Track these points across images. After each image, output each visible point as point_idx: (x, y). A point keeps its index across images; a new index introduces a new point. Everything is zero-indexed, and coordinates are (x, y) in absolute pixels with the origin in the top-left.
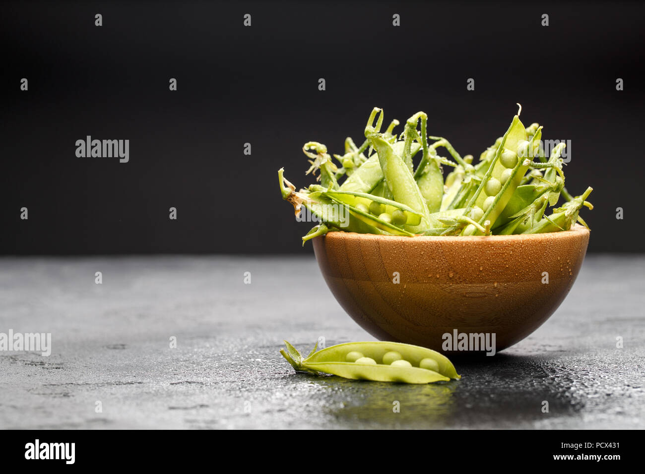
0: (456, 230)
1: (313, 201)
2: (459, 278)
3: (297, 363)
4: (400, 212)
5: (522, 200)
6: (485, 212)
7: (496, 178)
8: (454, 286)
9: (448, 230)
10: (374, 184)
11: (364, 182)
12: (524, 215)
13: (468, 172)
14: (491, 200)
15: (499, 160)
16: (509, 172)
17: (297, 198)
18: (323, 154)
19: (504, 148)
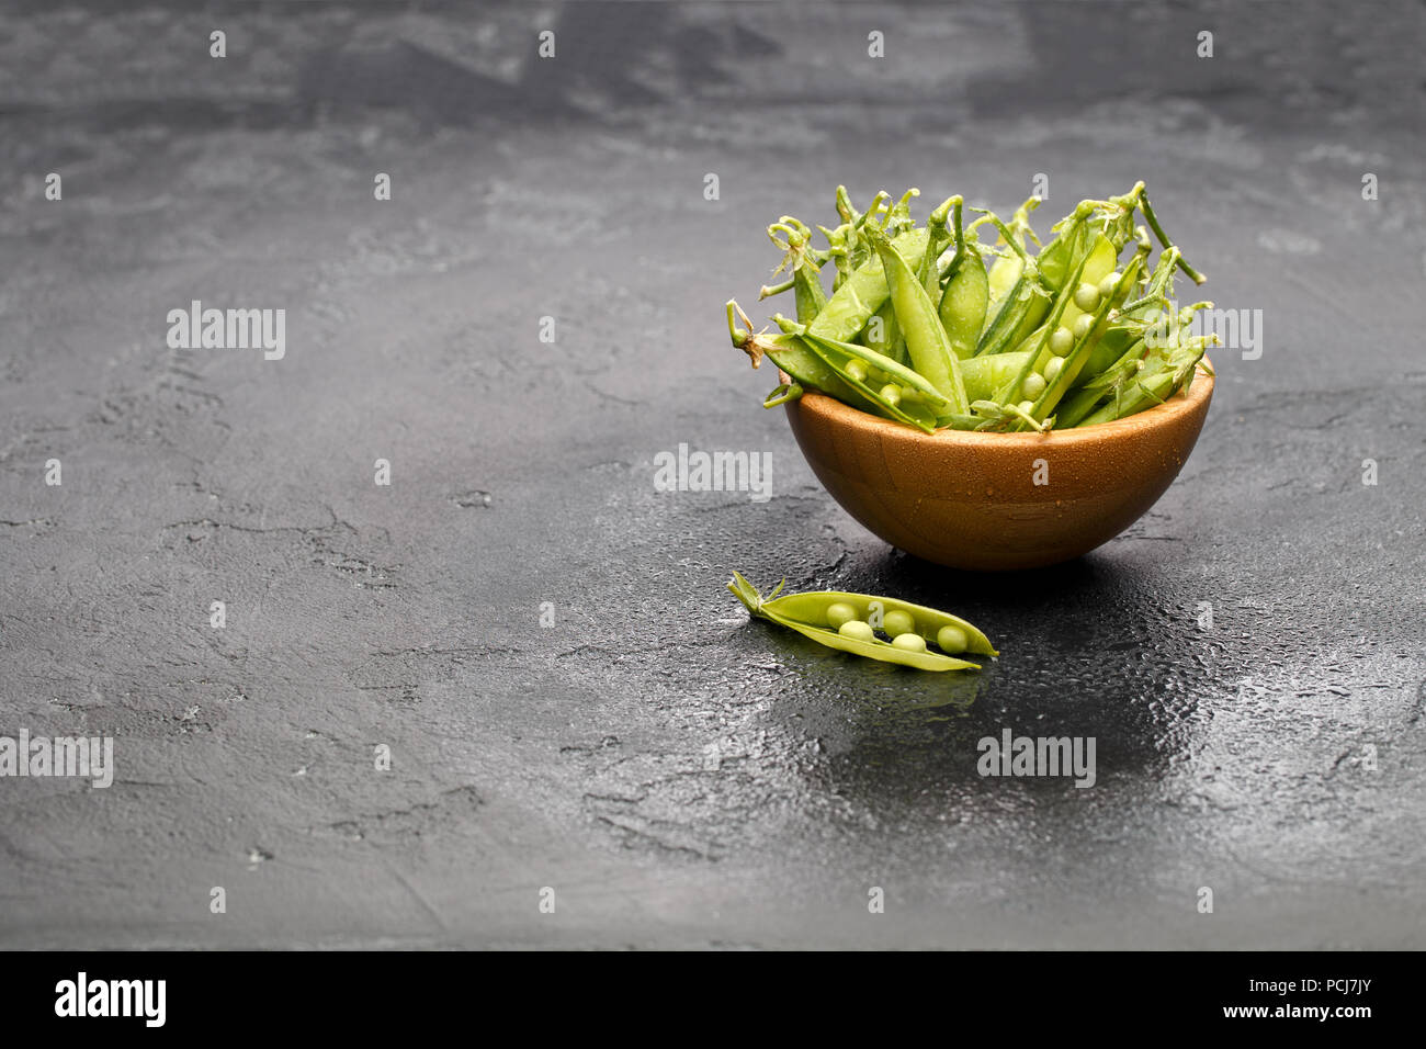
0: (999, 424)
1: (781, 348)
2: (1003, 496)
3: (754, 607)
4: (913, 391)
5: (1108, 349)
6: (1048, 383)
7: (1067, 327)
8: (996, 506)
9: (987, 423)
10: (877, 305)
11: (862, 302)
12: (1109, 385)
13: (1027, 279)
14: (1058, 363)
15: (1071, 299)
16: (1087, 320)
17: (756, 345)
18: (798, 249)
19: (1080, 282)
